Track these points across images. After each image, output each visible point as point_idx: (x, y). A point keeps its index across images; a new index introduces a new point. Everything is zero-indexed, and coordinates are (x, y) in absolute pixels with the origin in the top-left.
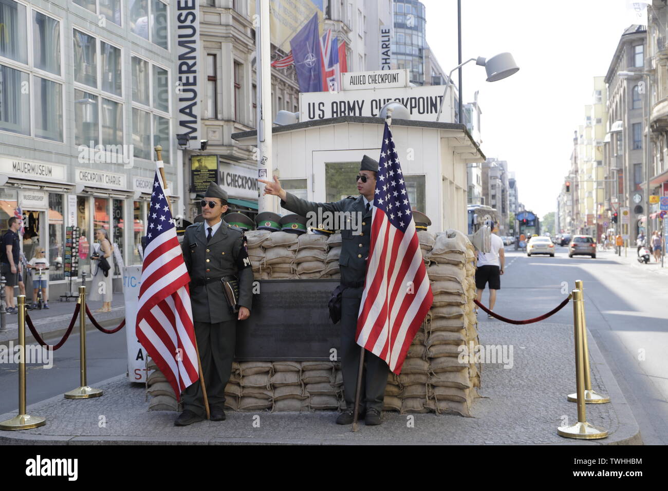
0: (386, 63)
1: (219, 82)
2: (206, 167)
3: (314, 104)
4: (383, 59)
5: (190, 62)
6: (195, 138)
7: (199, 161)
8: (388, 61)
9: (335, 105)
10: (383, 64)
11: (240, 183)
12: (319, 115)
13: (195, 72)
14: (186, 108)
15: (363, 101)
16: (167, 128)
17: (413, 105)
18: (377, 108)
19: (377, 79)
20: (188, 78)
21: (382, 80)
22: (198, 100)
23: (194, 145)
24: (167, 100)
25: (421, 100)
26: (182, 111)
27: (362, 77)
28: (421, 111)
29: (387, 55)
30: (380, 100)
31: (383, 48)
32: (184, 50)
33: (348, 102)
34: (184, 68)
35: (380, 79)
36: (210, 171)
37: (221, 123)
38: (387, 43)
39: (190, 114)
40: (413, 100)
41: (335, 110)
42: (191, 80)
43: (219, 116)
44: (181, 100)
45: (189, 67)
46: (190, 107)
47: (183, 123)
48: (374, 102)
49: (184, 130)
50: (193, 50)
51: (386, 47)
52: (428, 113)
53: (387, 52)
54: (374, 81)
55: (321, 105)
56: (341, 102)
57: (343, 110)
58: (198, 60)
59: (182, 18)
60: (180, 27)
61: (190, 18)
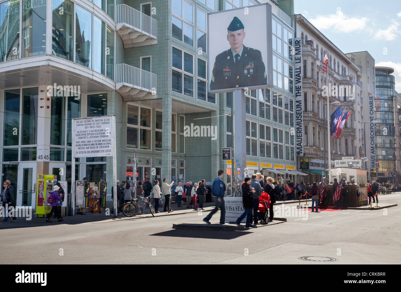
0: (371, 110)
1: (308, 134)
2: (305, 161)
4: (370, 109)
5: (300, 130)
6: (302, 153)
7: (303, 159)
8: (372, 110)
10: (370, 111)
11: (314, 165)
13: (302, 133)
14: (299, 144)
16: (294, 150)
20: (299, 135)
22: (302, 141)
23: (302, 155)
24: (293, 142)
26: (298, 144)
29: (372, 107)
31: (370, 104)
32: (298, 126)
34: (298, 132)
36: (306, 162)
37: (309, 147)
38: (372, 102)
39: (300, 145)
42: (300, 135)
43: (308, 145)
44: (297, 141)
45: (300, 131)
46: (300, 143)
47: (298, 148)
49: (299, 150)
50: (301, 126)
51: (372, 104)
53: (372, 106)
58: (302, 129)
59: (298, 117)
60: (297, 120)
61: (300, 117)
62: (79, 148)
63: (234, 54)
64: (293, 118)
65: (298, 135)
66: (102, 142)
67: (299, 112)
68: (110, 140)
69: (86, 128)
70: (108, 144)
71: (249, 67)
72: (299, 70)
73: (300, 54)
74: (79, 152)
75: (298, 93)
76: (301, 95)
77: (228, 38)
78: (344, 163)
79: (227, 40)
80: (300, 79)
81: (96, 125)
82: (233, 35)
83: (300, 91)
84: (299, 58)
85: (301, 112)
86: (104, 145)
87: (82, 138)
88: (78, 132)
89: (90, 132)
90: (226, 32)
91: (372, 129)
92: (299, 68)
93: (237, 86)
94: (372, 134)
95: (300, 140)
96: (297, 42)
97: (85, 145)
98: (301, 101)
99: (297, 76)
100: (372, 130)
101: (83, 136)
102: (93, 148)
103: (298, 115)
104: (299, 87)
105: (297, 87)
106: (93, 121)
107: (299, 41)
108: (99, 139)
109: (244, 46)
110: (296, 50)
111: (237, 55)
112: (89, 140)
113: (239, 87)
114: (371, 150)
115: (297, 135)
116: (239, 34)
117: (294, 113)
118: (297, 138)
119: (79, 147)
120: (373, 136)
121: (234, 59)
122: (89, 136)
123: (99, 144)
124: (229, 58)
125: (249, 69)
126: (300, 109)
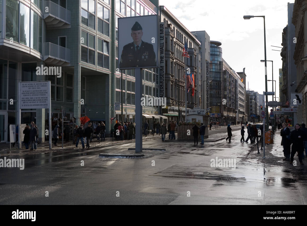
5: (163, 86)
8: (208, 71)
11: (171, 110)
24: (158, 94)
31: (207, 68)
32: (161, 84)
34: (161, 88)
36: (166, 109)
38: (208, 66)
42: (163, 90)
44: (161, 94)
45: (162, 87)
50: (163, 84)
59: (161, 77)
60: (161, 79)
61: (163, 77)
62: (24, 103)
63: (136, 46)
64: (158, 78)
65: (161, 90)
66: (41, 99)
67: (162, 74)
68: (47, 98)
69: (29, 89)
70: (45, 100)
71: (145, 54)
72: (162, 45)
73: (163, 34)
74: (24, 105)
75: (162, 61)
76: (163, 62)
77: (131, 35)
78: (195, 111)
79: (131, 36)
80: (163, 51)
81: (37, 87)
82: (135, 34)
83: (163, 60)
84: (163, 37)
85: (164, 74)
86: (43, 101)
87: (26, 95)
88: (23, 91)
89: (32, 92)
90: (130, 31)
92: (163, 43)
93: (138, 66)
94: (208, 88)
95: (163, 93)
96: (161, 25)
97: (29, 100)
98: (163, 66)
99: (161, 49)
100: (207, 85)
101: (27, 94)
102: (35, 102)
103: (162, 76)
104: (163, 57)
105: (161, 57)
106: (34, 84)
107: (162, 24)
108: (39, 96)
109: (142, 41)
110: (160, 31)
111: (138, 47)
112: (32, 97)
113: (139, 67)
115: (160, 90)
116: (139, 33)
117: (158, 74)
118: (161, 92)
119: (24, 101)
120: (208, 90)
121: (136, 49)
122: (31, 95)
123: (39, 100)
124: (132, 48)
125: (145, 56)
126: (163, 72)
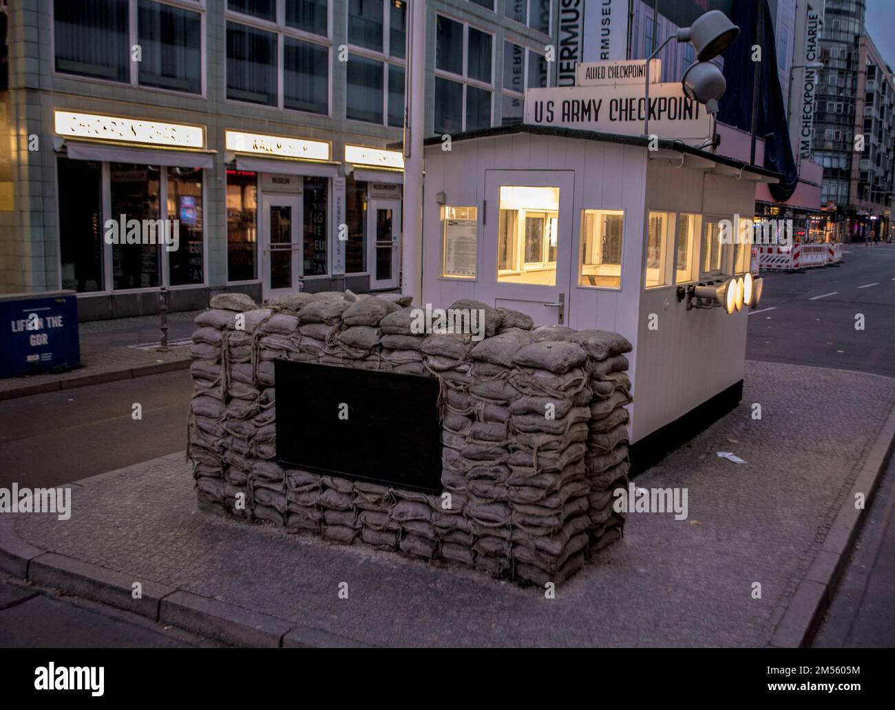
0: (810, 51)
3: (542, 103)
5: (572, 48)
8: (813, 49)
9: (566, 104)
10: (807, 51)
12: (548, 118)
13: (576, 58)
15: (601, 101)
17: (662, 108)
18: (617, 110)
19: (619, 71)
20: (568, 64)
21: (626, 72)
25: (673, 101)
27: (600, 70)
28: (672, 116)
30: (621, 100)
31: (809, 34)
32: (566, 35)
33: (583, 102)
34: (566, 54)
35: (623, 72)
38: (814, 29)
40: (663, 101)
41: (566, 112)
42: (572, 67)
45: (571, 53)
48: (614, 102)
50: (575, 35)
51: (813, 34)
52: (680, 118)
53: (813, 38)
54: (616, 74)
55: (550, 104)
56: (573, 102)
57: (576, 111)
65: (565, 67)
91: (809, 96)
94: (808, 109)
100: (808, 99)
114: (802, 149)
115: (561, 65)
118: (562, 77)
120: (809, 115)
